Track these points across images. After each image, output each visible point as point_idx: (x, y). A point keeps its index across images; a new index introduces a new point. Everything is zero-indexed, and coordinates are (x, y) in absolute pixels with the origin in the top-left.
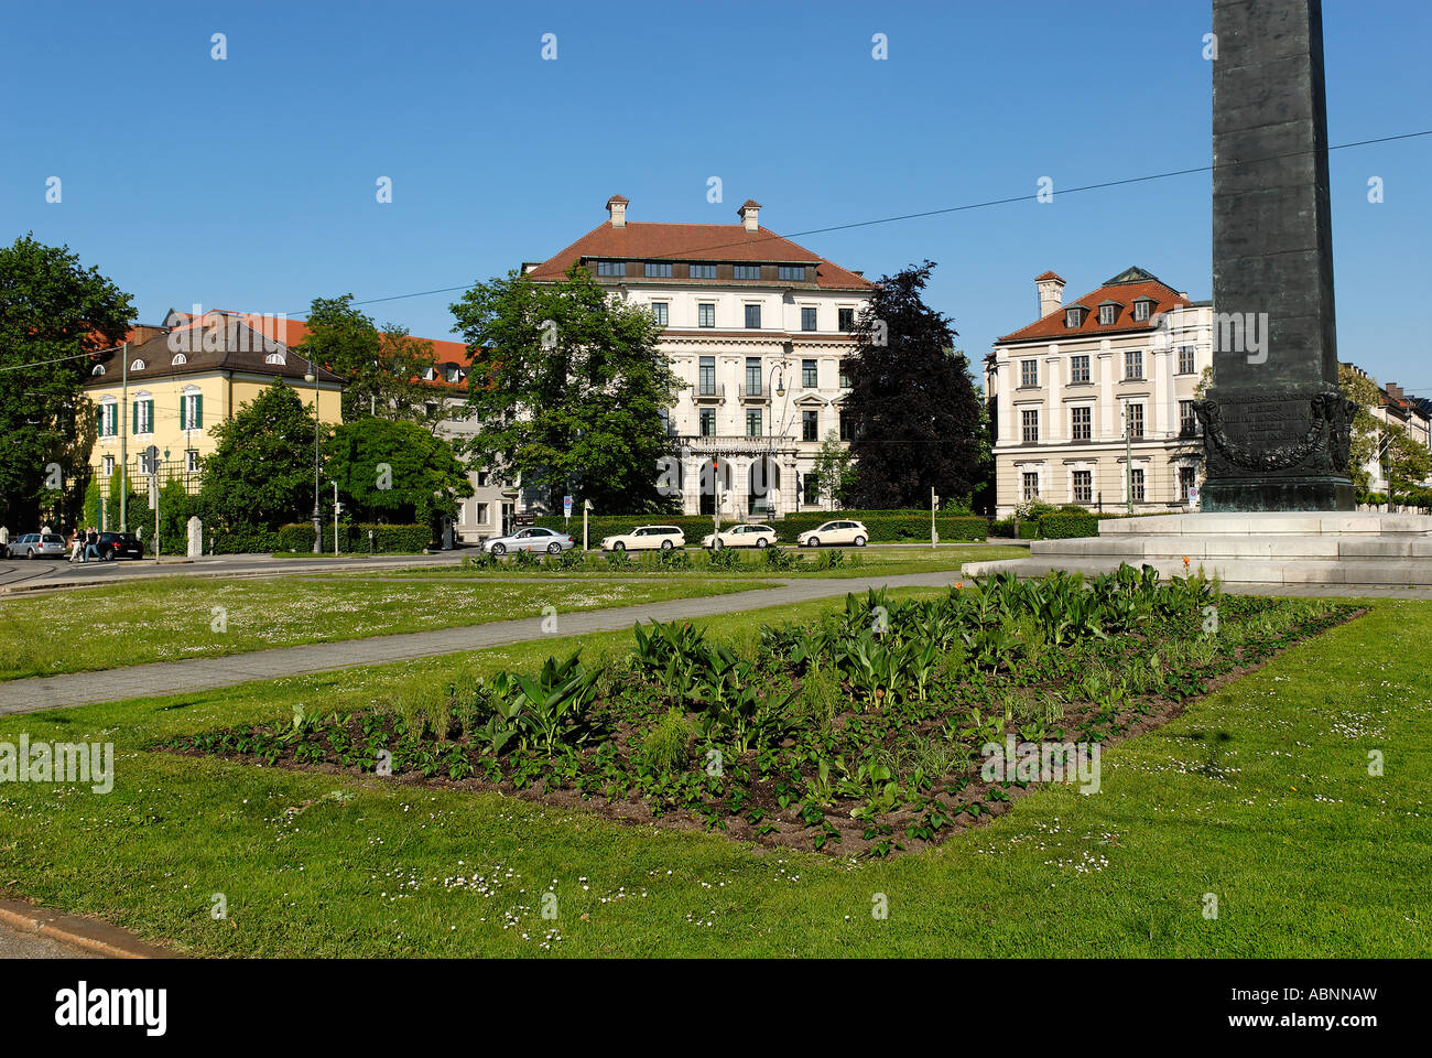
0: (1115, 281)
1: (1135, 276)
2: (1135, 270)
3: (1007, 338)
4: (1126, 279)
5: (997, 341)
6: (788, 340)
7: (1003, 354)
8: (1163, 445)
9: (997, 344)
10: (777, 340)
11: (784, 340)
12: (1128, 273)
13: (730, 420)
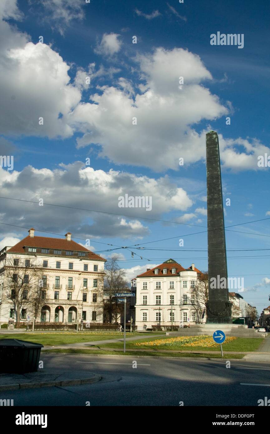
0: (166, 263)
1: (171, 261)
2: (171, 260)
3: (139, 276)
4: (169, 262)
5: (136, 276)
6: (80, 273)
7: (138, 279)
8: (179, 306)
9: (137, 277)
10: (77, 273)
11: (79, 273)
12: (169, 260)
13: (63, 295)
